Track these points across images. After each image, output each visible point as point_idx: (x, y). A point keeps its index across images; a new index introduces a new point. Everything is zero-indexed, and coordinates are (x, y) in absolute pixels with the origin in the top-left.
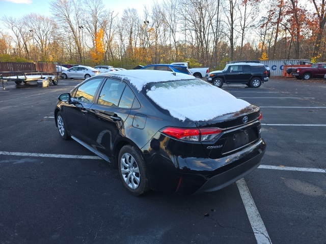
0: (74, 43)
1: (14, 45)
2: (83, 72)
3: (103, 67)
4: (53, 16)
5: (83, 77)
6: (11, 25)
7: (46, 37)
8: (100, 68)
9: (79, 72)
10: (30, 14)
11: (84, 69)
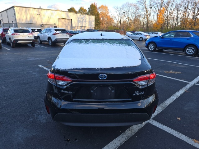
0: (146, 18)
1: (116, 21)
2: (139, 36)
3: (154, 33)
4: (137, 2)
5: (138, 39)
6: (116, 10)
7: (131, 16)
8: (152, 33)
9: (137, 36)
10: (126, 3)
11: (140, 34)
